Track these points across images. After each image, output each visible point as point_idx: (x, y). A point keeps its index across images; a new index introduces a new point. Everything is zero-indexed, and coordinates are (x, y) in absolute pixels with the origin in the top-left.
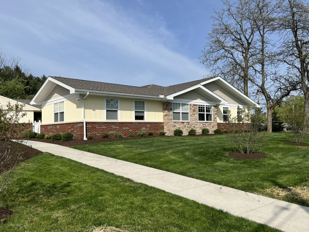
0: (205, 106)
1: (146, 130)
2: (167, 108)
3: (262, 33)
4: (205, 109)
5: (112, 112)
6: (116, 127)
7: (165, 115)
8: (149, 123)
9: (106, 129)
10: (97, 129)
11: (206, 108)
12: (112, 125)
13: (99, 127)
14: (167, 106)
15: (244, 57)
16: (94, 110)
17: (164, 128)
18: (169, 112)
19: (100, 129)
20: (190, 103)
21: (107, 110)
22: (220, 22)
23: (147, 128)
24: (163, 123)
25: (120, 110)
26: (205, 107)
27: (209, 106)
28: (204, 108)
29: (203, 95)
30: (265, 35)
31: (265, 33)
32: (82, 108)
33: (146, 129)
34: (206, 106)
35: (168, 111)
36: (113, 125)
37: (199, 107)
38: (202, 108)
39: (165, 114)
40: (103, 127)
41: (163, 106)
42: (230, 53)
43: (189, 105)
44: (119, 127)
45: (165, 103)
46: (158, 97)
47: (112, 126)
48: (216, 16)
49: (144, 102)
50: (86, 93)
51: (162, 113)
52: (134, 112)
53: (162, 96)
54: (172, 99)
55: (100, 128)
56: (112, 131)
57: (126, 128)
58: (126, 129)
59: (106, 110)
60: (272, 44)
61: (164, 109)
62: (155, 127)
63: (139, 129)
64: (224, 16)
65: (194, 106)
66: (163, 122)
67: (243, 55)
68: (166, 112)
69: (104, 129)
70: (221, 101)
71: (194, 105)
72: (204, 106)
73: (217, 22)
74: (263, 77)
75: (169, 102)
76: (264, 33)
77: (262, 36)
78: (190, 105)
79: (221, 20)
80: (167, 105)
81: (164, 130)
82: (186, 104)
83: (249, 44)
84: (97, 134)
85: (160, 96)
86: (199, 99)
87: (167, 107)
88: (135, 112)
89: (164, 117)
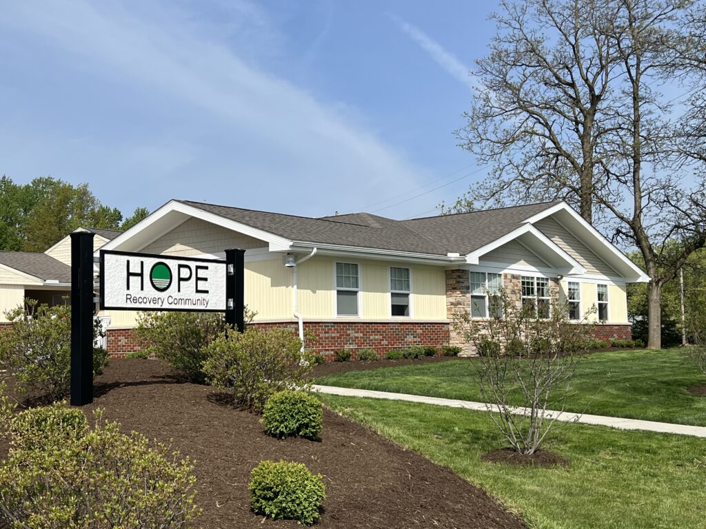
0: (535, 279)
1: (414, 342)
2: (461, 285)
3: (633, 72)
4: (535, 287)
5: (347, 298)
6: (356, 335)
7: (452, 304)
8: (421, 323)
9: (338, 338)
10: (321, 338)
11: (538, 284)
12: (349, 330)
13: (326, 333)
14: (461, 280)
15: (580, 137)
16: (314, 292)
17: (449, 337)
18: (464, 296)
19: (328, 338)
20: (506, 271)
21: (338, 291)
22: (516, 31)
23: (416, 337)
24: (448, 324)
25: (364, 291)
26: (535, 282)
27: (543, 279)
28: (532, 284)
29: (532, 251)
30: (643, 79)
31: (641, 74)
32: (293, 287)
33: (415, 340)
34: (538, 279)
35: (462, 292)
36: (352, 330)
37: (523, 283)
38: (528, 283)
39: (452, 300)
40: (333, 335)
41: (446, 279)
42: (540, 123)
43: (503, 277)
44: (362, 335)
45: (453, 271)
46: (443, 257)
47: (348, 332)
48: (506, 17)
49: (407, 270)
50: (311, 250)
51: (445, 296)
52: (390, 294)
53: (453, 256)
54: (477, 262)
55: (327, 335)
56: (350, 344)
57: (377, 337)
58: (375, 340)
59: (336, 291)
60: (660, 106)
61: (450, 288)
62: (432, 334)
63: (401, 338)
64: (526, 17)
65: (513, 280)
66: (448, 321)
67: (578, 131)
68: (457, 296)
69: (334, 338)
70: (572, 267)
71: (514, 277)
72: (533, 278)
73: (506, 32)
74: (638, 196)
75: (463, 270)
76: (639, 74)
77: (635, 82)
78: (506, 276)
79: (518, 26)
80: (459, 277)
81: (451, 342)
82: (496, 274)
83: (595, 99)
84: (322, 350)
85: (449, 255)
86: (522, 262)
87: (459, 282)
88: (393, 295)
89: (449, 310)
